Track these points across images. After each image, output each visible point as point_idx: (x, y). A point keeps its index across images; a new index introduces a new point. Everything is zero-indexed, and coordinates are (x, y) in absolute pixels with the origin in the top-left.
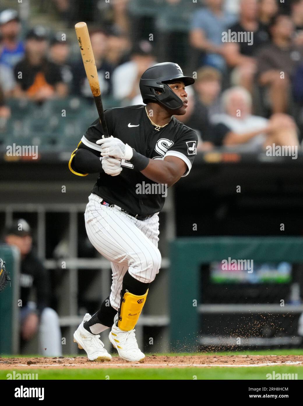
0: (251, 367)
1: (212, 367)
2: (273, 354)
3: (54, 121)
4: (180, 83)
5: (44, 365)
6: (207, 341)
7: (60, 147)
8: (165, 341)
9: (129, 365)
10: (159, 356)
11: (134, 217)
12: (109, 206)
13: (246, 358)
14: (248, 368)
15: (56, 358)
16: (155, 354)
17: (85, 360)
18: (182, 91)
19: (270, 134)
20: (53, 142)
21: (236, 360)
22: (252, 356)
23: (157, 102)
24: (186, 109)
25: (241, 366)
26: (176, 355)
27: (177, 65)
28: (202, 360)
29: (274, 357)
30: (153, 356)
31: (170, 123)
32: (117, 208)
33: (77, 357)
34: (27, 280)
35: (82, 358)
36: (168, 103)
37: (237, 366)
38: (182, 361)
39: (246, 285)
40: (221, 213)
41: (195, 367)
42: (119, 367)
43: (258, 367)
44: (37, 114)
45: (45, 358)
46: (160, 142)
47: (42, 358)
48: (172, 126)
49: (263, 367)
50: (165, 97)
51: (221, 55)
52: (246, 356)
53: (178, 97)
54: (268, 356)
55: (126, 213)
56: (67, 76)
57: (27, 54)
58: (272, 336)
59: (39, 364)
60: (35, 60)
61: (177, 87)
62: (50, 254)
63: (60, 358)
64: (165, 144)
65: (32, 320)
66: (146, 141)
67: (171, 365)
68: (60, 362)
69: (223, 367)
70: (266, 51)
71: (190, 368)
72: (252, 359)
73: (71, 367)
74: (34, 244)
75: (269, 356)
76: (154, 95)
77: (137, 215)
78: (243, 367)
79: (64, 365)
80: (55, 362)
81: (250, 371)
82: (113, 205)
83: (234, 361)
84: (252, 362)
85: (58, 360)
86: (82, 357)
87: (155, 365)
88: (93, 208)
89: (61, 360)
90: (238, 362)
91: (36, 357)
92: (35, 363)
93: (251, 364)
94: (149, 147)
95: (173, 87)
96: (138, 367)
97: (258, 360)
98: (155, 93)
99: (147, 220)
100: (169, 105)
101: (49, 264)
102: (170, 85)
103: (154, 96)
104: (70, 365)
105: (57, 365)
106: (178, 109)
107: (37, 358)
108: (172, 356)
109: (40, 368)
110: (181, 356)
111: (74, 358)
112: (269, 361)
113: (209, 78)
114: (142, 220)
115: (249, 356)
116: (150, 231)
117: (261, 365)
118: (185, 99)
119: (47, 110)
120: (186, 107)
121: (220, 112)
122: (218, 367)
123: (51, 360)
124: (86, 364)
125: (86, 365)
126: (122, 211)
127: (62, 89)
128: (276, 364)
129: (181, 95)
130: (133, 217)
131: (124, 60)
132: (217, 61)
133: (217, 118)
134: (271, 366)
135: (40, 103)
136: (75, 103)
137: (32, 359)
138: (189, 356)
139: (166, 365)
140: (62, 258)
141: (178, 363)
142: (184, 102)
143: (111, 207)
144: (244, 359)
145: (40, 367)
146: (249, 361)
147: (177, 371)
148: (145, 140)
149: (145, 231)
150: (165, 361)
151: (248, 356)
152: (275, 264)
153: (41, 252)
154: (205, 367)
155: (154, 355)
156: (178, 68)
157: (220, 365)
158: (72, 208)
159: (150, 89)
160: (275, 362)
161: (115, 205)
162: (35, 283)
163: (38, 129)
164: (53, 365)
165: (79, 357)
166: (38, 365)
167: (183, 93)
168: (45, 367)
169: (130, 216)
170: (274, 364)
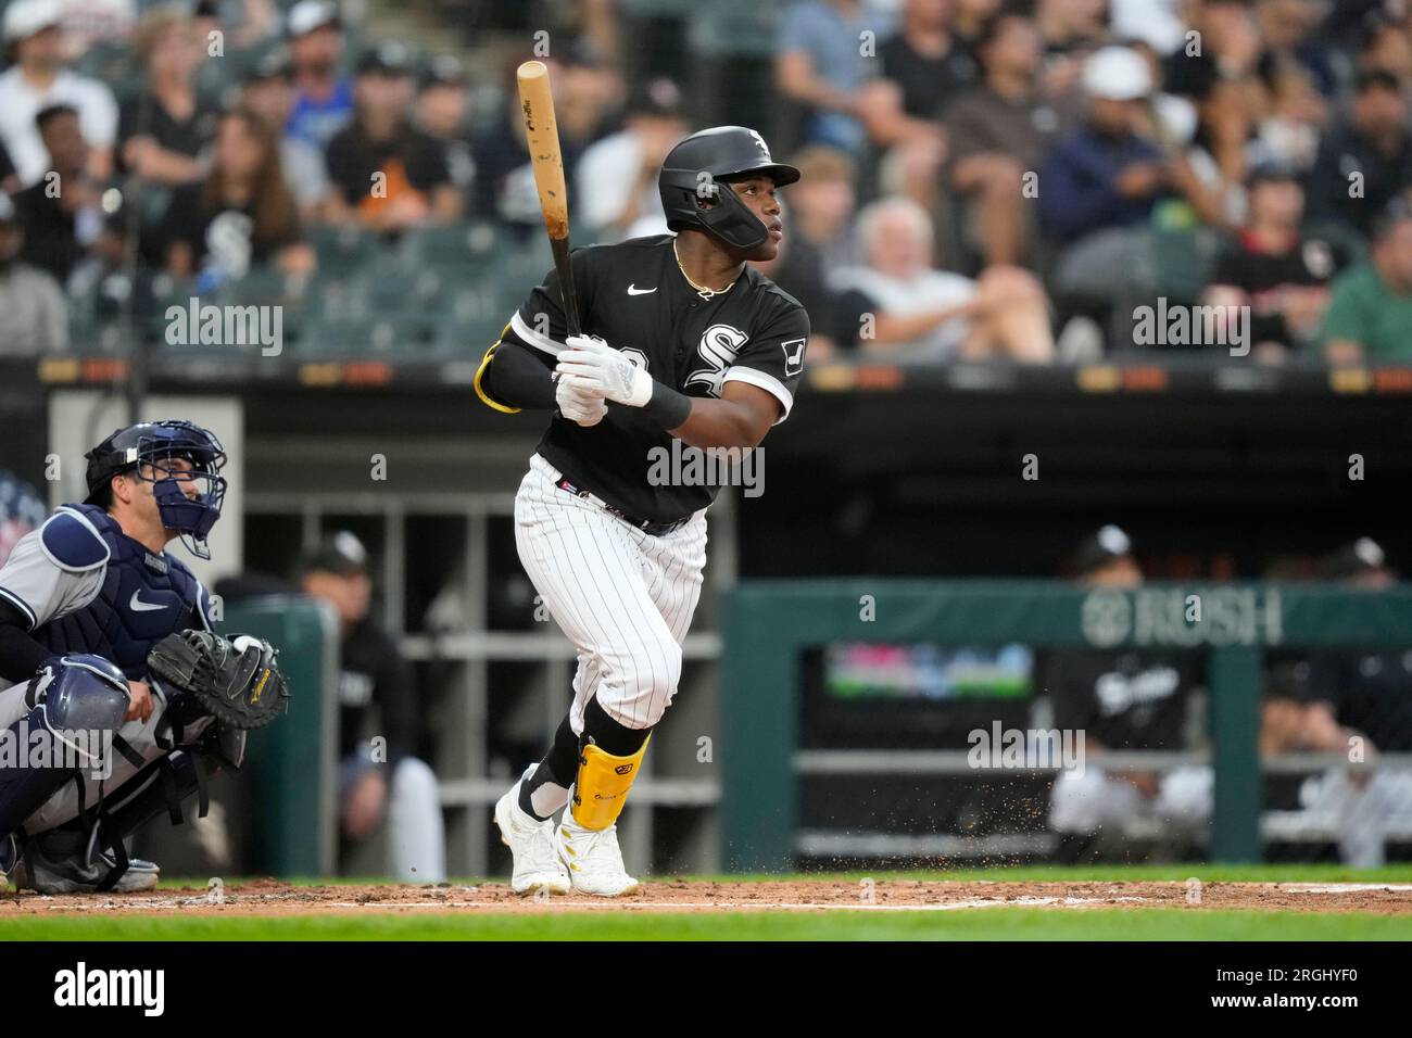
0: (929, 911)
1: (829, 910)
2: (984, 879)
3: (428, 283)
4: (760, 179)
5: (401, 904)
6: (816, 843)
7: (442, 349)
8: (708, 845)
9: (618, 905)
10: (692, 882)
11: (638, 526)
12: (577, 494)
13: (916, 887)
14: (921, 912)
15: (430, 887)
16: (684, 878)
17: (503, 891)
18: (767, 201)
19: (979, 316)
20: (426, 336)
21: (891, 892)
22: (930, 883)
23: (701, 228)
24: (777, 246)
25: (901, 908)
26: (736, 879)
27: (754, 134)
28: (804, 892)
29: (987, 885)
30: (680, 881)
31: (738, 281)
32: (594, 503)
33: (484, 885)
34: (356, 688)
35: (497, 886)
36: (729, 232)
37: (893, 908)
38: (752, 897)
39: (917, 704)
40: (854, 517)
41: (787, 909)
42: (591, 909)
43: (947, 910)
44: (384, 263)
45: (403, 886)
46: (713, 333)
47: (396, 888)
48: (746, 287)
49: (958, 912)
50: (722, 216)
51: (855, 116)
52: (915, 882)
53: (753, 216)
54: (973, 883)
55: (616, 515)
56: (462, 167)
57: (359, 111)
58: (984, 830)
59: (386, 901)
60: (380, 127)
61: (754, 189)
62: (416, 622)
63: (440, 885)
64: (725, 340)
65: (370, 792)
66: (676, 328)
67: (724, 905)
68: (441, 897)
69: (858, 911)
70: (969, 107)
71: (772, 912)
72: (930, 892)
73: (469, 910)
74: (377, 596)
75: (975, 882)
76: (694, 209)
77: (646, 523)
78: (907, 913)
79: (452, 906)
80: (429, 896)
81: (925, 921)
82: (585, 492)
83: (885, 895)
84: (930, 897)
85: (434, 890)
86: (496, 883)
87: (684, 905)
88: (536, 494)
89: (443, 891)
90: (895, 897)
91: (380, 884)
92: (377, 900)
93: (929, 902)
94: (682, 346)
95: (743, 190)
96: (640, 909)
97: (946, 892)
98: (697, 206)
99: (675, 532)
100: (733, 236)
101: (414, 648)
102: (734, 186)
103: (694, 213)
104: (465, 904)
105: (433, 904)
106: (756, 246)
107: (382, 887)
108: (727, 883)
109: (389, 912)
110: (749, 883)
111: (478, 886)
112: (975, 895)
113: (824, 175)
114: (658, 535)
115: (924, 883)
116: (678, 562)
117: (953, 905)
118: (774, 219)
119: (409, 255)
120: (777, 239)
121: (852, 261)
122: (843, 913)
123: (418, 891)
124: (506, 903)
125: (508, 906)
126: (608, 509)
127: (449, 202)
128: (992, 903)
129: (762, 209)
130: (634, 528)
131: (607, 127)
132: (846, 132)
133: (843, 277)
134: (979, 909)
135: (392, 237)
136: (482, 237)
137: (368, 888)
138: (771, 882)
139: (712, 904)
140: (446, 630)
141: (744, 901)
142: (771, 228)
143: (582, 496)
144: (912, 890)
145: (389, 908)
146: (922, 897)
147: (739, 921)
148: (673, 326)
149: (665, 562)
150: (709, 895)
151: (920, 882)
152: (990, 649)
153: (393, 617)
154: (811, 911)
155: (680, 878)
156: (757, 143)
157: (851, 907)
158: (475, 505)
159: (685, 194)
160: (989, 899)
161: (590, 494)
162: (378, 694)
163: (386, 302)
164: (422, 904)
165: (489, 883)
166: (384, 904)
167: (769, 205)
168: (402, 910)
169: (628, 525)
170: (986, 903)
